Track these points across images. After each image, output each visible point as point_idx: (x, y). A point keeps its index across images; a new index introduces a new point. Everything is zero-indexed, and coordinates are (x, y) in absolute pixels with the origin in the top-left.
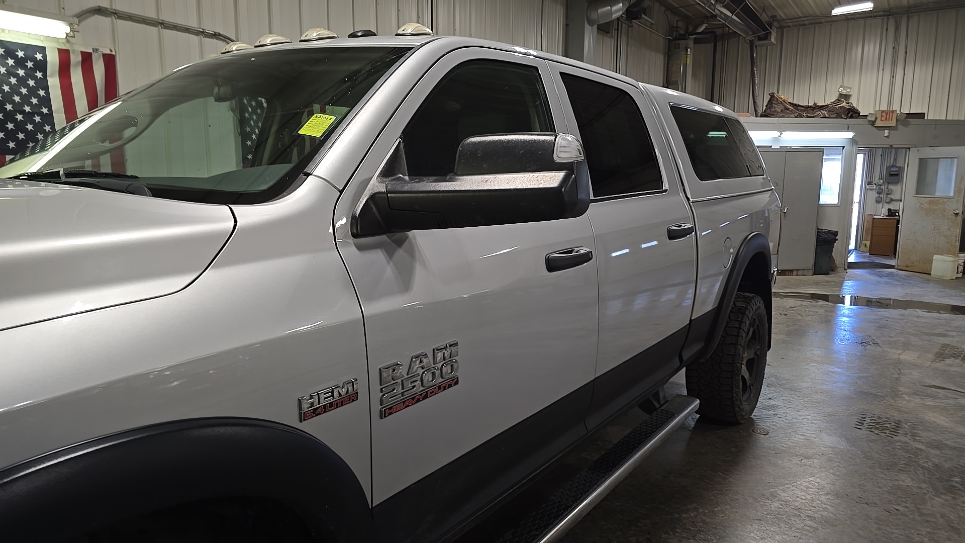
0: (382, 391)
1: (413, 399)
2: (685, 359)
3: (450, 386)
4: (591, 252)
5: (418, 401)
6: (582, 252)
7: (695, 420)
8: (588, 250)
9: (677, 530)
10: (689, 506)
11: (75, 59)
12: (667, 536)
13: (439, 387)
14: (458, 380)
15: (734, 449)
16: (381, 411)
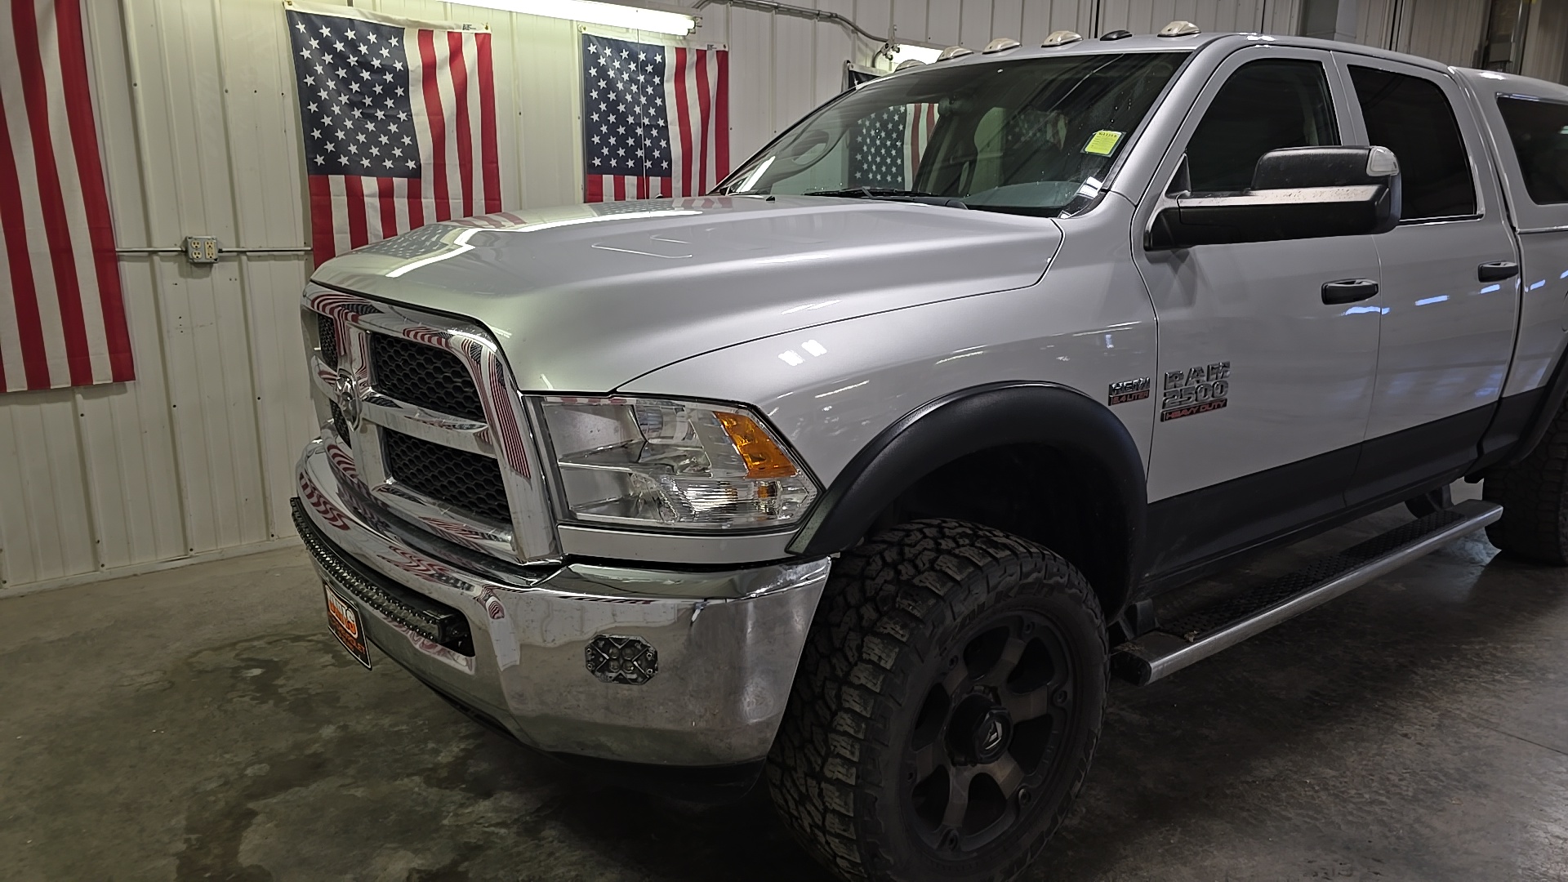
0: (1165, 395)
1: (1188, 409)
2: (1486, 451)
3: (1219, 407)
4: (1377, 285)
5: (1192, 413)
6: (1364, 284)
7: (1493, 556)
8: (1374, 282)
9: (1453, 658)
10: (1473, 639)
11: (691, 58)
12: (1438, 662)
13: (1210, 405)
14: (1226, 403)
15: (1551, 592)
16: (1162, 414)
